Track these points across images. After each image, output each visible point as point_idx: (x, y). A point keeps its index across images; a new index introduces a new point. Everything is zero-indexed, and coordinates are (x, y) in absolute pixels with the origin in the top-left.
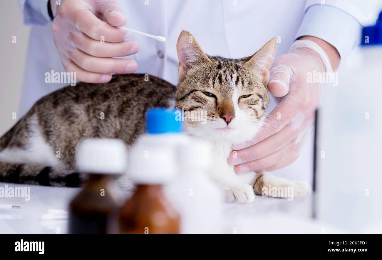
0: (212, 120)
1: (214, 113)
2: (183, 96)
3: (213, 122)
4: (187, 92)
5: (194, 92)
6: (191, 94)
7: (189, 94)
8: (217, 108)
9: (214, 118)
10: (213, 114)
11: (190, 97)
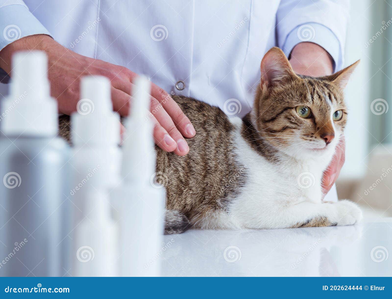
0: (311, 140)
1: (313, 132)
2: (274, 116)
3: (312, 142)
4: (278, 110)
5: (289, 110)
6: (285, 112)
7: (282, 112)
8: (317, 128)
9: (313, 139)
10: (313, 134)
11: (282, 116)
